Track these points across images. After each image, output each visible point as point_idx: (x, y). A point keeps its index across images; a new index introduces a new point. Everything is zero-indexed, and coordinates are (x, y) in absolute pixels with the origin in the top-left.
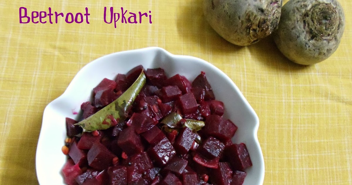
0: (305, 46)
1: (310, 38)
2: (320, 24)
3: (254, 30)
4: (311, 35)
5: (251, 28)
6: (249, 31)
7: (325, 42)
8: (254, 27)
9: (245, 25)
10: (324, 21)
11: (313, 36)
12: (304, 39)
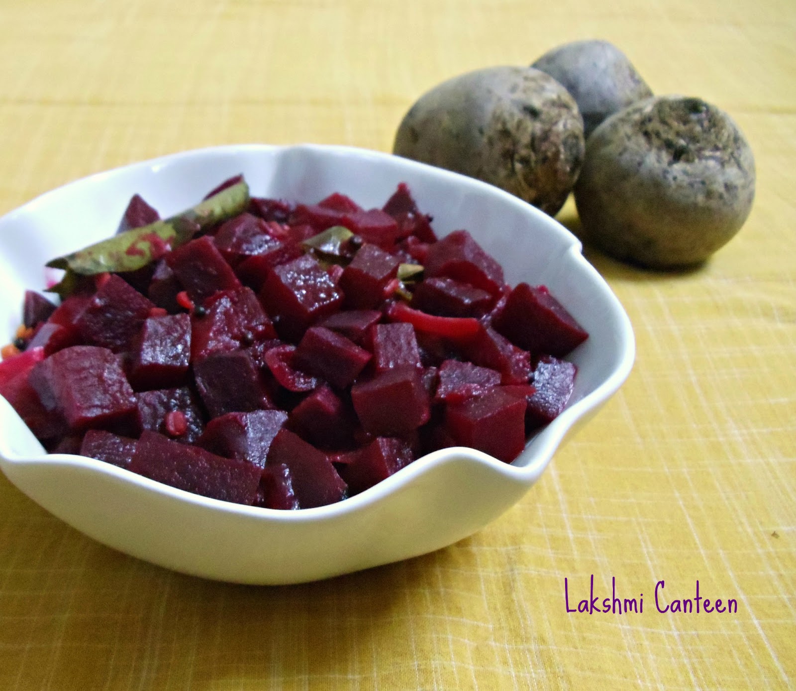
0: (665, 177)
1: (670, 158)
2: (686, 122)
3: (525, 161)
4: (672, 151)
5: (517, 157)
6: (513, 165)
7: (712, 163)
8: (524, 152)
9: (499, 147)
10: (694, 117)
11: (678, 154)
12: (657, 165)
